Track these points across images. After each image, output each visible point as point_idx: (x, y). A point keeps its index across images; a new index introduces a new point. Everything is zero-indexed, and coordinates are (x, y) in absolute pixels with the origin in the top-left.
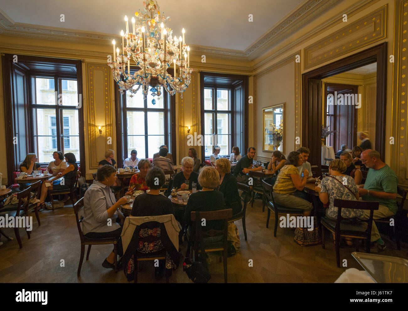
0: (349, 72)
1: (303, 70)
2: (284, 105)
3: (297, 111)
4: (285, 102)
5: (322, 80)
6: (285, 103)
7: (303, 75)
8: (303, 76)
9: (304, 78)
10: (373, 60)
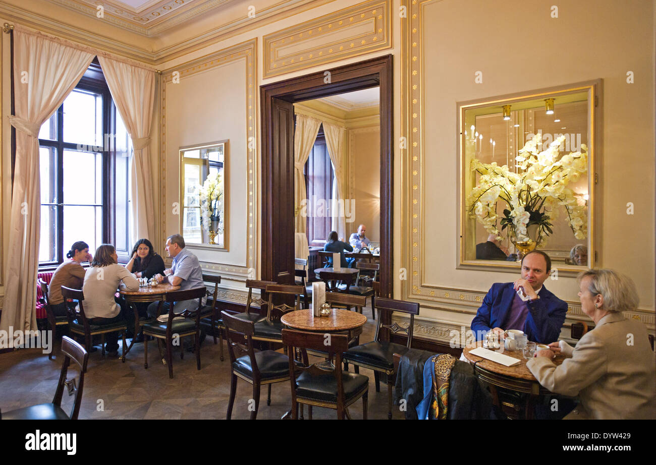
0: (322, 101)
1: (262, 78)
2: (225, 144)
3: (250, 161)
4: (228, 138)
5: (294, 104)
6: (229, 140)
7: (262, 87)
8: (263, 90)
9: (264, 93)
10: (374, 82)
